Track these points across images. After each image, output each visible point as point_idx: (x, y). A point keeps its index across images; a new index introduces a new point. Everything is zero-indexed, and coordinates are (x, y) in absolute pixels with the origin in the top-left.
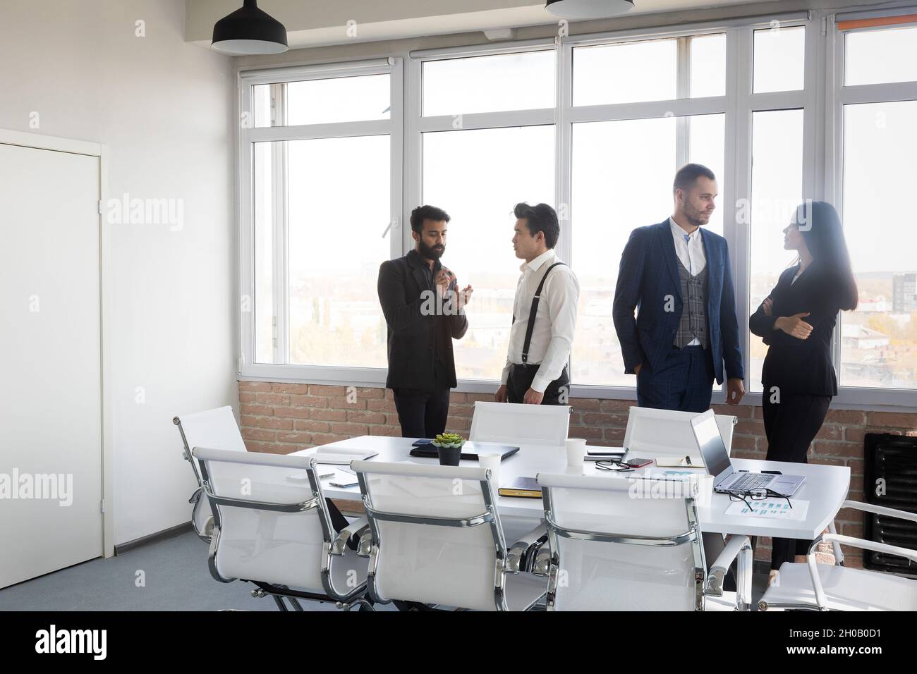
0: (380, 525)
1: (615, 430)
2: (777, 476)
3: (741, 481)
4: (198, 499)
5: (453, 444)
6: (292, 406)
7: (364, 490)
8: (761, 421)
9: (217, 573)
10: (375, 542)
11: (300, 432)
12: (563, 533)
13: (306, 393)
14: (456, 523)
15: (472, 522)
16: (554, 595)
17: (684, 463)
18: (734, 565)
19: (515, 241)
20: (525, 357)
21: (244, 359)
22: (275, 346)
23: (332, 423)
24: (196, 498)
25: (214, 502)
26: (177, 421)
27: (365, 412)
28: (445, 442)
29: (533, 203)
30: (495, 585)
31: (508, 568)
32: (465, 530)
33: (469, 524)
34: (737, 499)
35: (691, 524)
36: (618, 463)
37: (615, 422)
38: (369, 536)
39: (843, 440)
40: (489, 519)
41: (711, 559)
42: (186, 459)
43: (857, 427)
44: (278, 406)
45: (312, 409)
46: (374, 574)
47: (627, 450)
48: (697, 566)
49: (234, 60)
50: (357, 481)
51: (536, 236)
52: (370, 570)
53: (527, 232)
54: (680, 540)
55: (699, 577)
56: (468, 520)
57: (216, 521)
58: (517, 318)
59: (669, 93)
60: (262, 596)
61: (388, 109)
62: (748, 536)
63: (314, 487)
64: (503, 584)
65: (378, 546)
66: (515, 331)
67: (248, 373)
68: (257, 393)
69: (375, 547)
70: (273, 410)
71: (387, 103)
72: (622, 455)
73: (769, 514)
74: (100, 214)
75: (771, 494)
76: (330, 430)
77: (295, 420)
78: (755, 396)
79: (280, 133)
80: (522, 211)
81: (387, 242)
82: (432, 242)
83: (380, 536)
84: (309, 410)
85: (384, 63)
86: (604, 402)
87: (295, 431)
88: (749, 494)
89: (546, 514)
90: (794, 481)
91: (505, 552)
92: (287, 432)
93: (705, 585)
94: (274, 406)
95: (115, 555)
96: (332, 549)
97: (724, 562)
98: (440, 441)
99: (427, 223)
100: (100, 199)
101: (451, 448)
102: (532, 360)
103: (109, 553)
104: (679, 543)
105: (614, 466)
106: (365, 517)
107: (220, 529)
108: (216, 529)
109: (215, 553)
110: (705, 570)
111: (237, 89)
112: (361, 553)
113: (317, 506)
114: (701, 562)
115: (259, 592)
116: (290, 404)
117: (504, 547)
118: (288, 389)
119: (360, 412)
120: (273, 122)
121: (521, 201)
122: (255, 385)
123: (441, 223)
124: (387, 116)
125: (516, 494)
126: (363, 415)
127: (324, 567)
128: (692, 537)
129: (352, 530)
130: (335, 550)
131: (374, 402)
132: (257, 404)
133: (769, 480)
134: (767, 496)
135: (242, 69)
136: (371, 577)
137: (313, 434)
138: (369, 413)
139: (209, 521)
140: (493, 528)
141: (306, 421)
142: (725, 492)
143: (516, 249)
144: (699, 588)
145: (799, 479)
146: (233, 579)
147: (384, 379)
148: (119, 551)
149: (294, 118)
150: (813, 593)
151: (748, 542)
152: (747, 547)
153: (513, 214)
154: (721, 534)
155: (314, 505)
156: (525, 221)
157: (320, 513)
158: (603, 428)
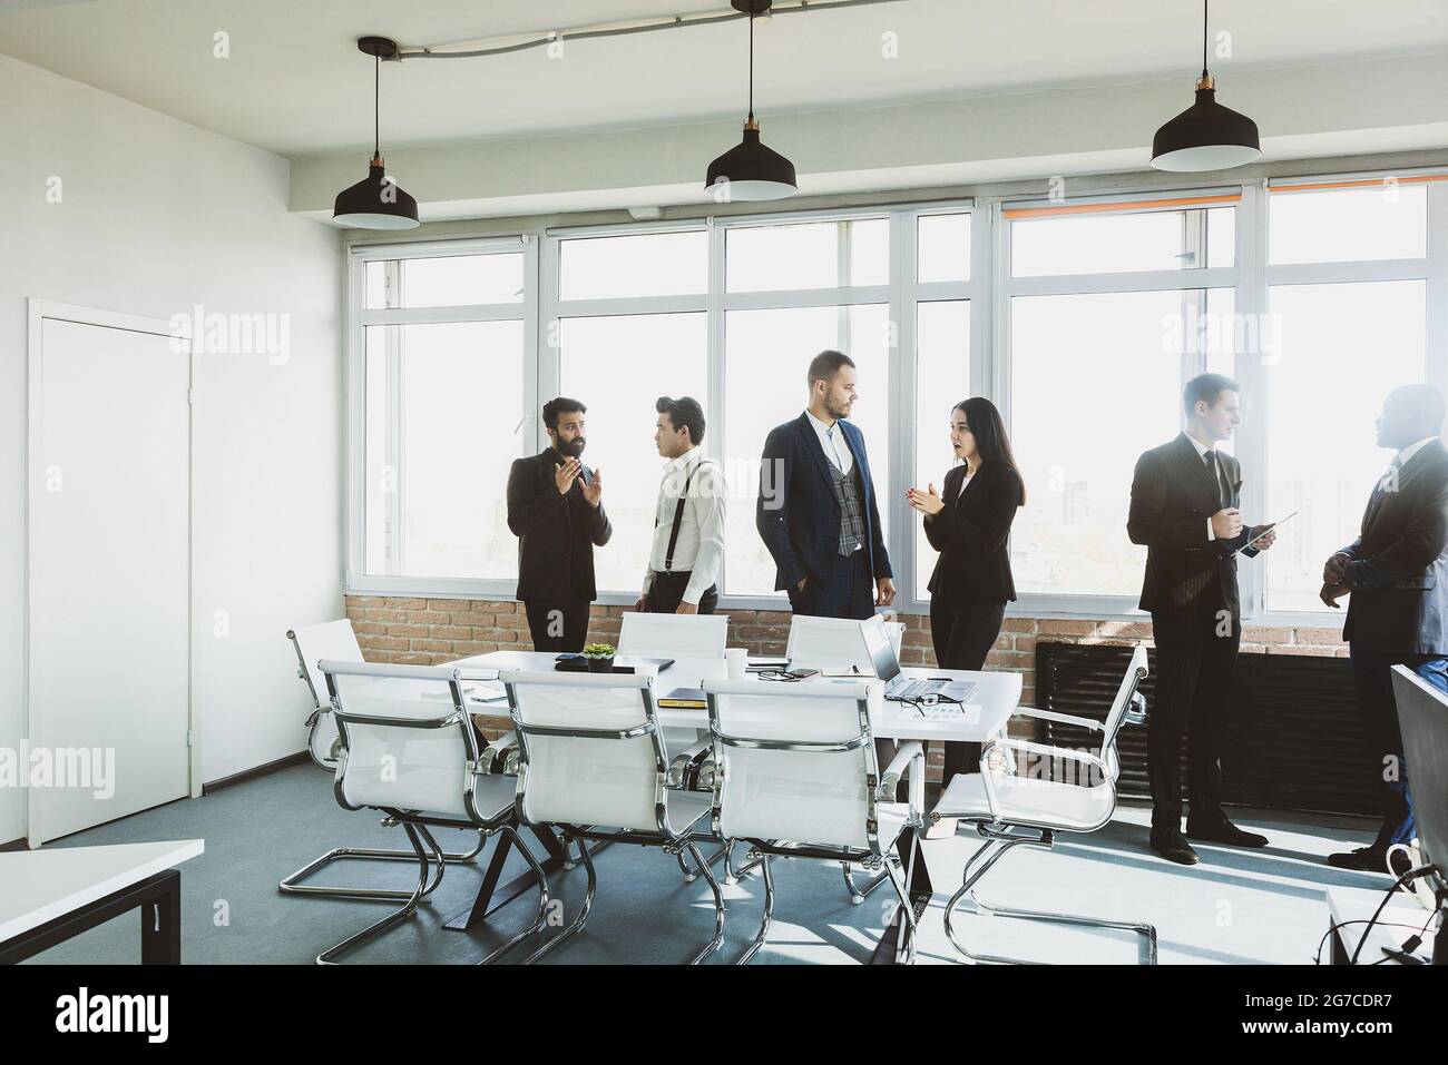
0: (529, 739)
1: (773, 645)
2: (948, 683)
3: (912, 688)
4: (316, 721)
5: (604, 655)
6: (409, 624)
7: (513, 703)
8: (929, 632)
9: (345, 801)
10: (524, 759)
11: (418, 653)
12: (730, 742)
13: (425, 609)
14: (614, 735)
15: (632, 733)
16: (719, 809)
17: (852, 673)
18: (907, 771)
19: (658, 438)
20: (668, 564)
21: (352, 570)
22: (388, 556)
23: (455, 641)
24: (313, 721)
25: (342, 720)
26: (291, 635)
27: (494, 630)
28: (596, 653)
29: (676, 397)
30: (656, 801)
31: (671, 782)
32: (623, 743)
33: (628, 736)
34: (908, 705)
35: (863, 728)
36: (782, 674)
37: (772, 635)
38: (517, 754)
39: (1014, 651)
40: (650, 729)
41: (883, 765)
42: (302, 677)
43: (1028, 635)
44: (392, 624)
45: (432, 627)
46: (523, 795)
47: (790, 660)
48: (869, 772)
49: (344, 233)
50: (506, 695)
51: (680, 431)
52: (518, 790)
53: (670, 426)
54: (852, 746)
55: (871, 781)
56: (627, 731)
57: (343, 741)
58: (660, 520)
59: (830, 281)
60: (393, 825)
61: (522, 291)
62: (919, 741)
63: (457, 700)
64: (664, 801)
65: (527, 763)
66: (658, 535)
67: (357, 586)
68: (367, 609)
69: (524, 765)
70: (386, 628)
71: (520, 285)
72: (785, 665)
73: (940, 719)
74: (190, 405)
75: (943, 699)
76: (452, 651)
77: (412, 639)
78: (921, 606)
79: (395, 315)
80: (664, 405)
81: (520, 437)
82: (570, 435)
83: (530, 753)
84: (428, 628)
85: (516, 241)
86: (761, 613)
87: (412, 652)
88: (920, 700)
89: (711, 722)
90: (965, 687)
91: (667, 766)
92: (403, 653)
93: (878, 792)
94: (388, 624)
95: (204, 794)
96: (476, 768)
97: (896, 768)
98: (591, 652)
99: (562, 417)
100: (191, 387)
101: (603, 659)
102: (678, 565)
103: (197, 792)
104: (850, 749)
105: (778, 677)
106: (513, 733)
107: (348, 750)
108: (343, 751)
109: (342, 778)
110: (878, 776)
111: (347, 266)
112: (508, 772)
113: (460, 722)
114: (873, 768)
115: (390, 821)
116: (406, 621)
117: (666, 759)
118: (404, 604)
119: (487, 629)
120: (388, 303)
121: (663, 396)
122: (364, 600)
123: (577, 413)
124: (520, 299)
125: (677, 705)
126: (492, 632)
127: (466, 789)
128: (864, 742)
129: (497, 746)
130: (480, 769)
131: (504, 617)
132: (368, 622)
133: (940, 686)
134: (939, 702)
135: (355, 243)
136: (520, 797)
137: (433, 655)
138: (498, 630)
139: (335, 742)
140: (655, 740)
141: (425, 640)
142: (896, 699)
143: (659, 447)
144: (871, 793)
145: (971, 685)
146: (362, 806)
147: (514, 592)
148: (209, 789)
149: (412, 298)
150: (987, 802)
151: (919, 748)
152: (919, 754)
153: (655, 409)
154: (892, 739)
155: (456, 720)
156: (667, 416)
157: (464, 728)
158: (760, 642)
